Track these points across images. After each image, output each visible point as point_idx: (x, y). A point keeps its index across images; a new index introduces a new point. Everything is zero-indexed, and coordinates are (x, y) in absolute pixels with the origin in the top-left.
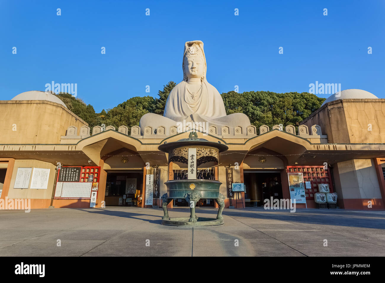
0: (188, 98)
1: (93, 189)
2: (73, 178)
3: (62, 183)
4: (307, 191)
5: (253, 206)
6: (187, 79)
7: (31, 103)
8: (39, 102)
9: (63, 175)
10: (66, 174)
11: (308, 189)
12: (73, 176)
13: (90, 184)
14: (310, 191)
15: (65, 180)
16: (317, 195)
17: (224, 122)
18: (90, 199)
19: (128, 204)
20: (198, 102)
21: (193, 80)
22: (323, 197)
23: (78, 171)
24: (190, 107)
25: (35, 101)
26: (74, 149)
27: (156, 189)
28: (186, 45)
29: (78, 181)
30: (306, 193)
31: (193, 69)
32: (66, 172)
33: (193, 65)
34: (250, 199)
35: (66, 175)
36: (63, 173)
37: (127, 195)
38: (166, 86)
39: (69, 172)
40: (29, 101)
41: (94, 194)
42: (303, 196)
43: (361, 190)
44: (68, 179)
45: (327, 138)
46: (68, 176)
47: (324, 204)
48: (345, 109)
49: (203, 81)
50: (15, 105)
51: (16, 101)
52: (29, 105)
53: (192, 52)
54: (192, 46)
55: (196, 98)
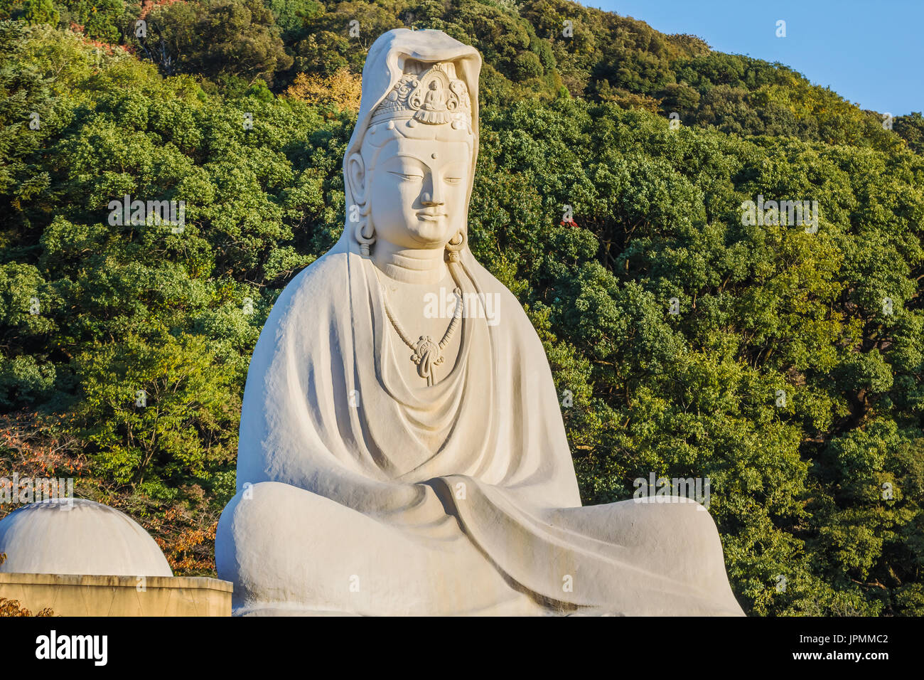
0: (399, 370)
6: (371, 242)
20: (447, 395)
24: (410, 419)
28: (393, 63)
33: (427, 188)
49: (455, 256)
50: (108, 592)
51: (110, 579)
52: (155, 593)
53: (424, 107)
54: (429, 77)
55: (439, 371)
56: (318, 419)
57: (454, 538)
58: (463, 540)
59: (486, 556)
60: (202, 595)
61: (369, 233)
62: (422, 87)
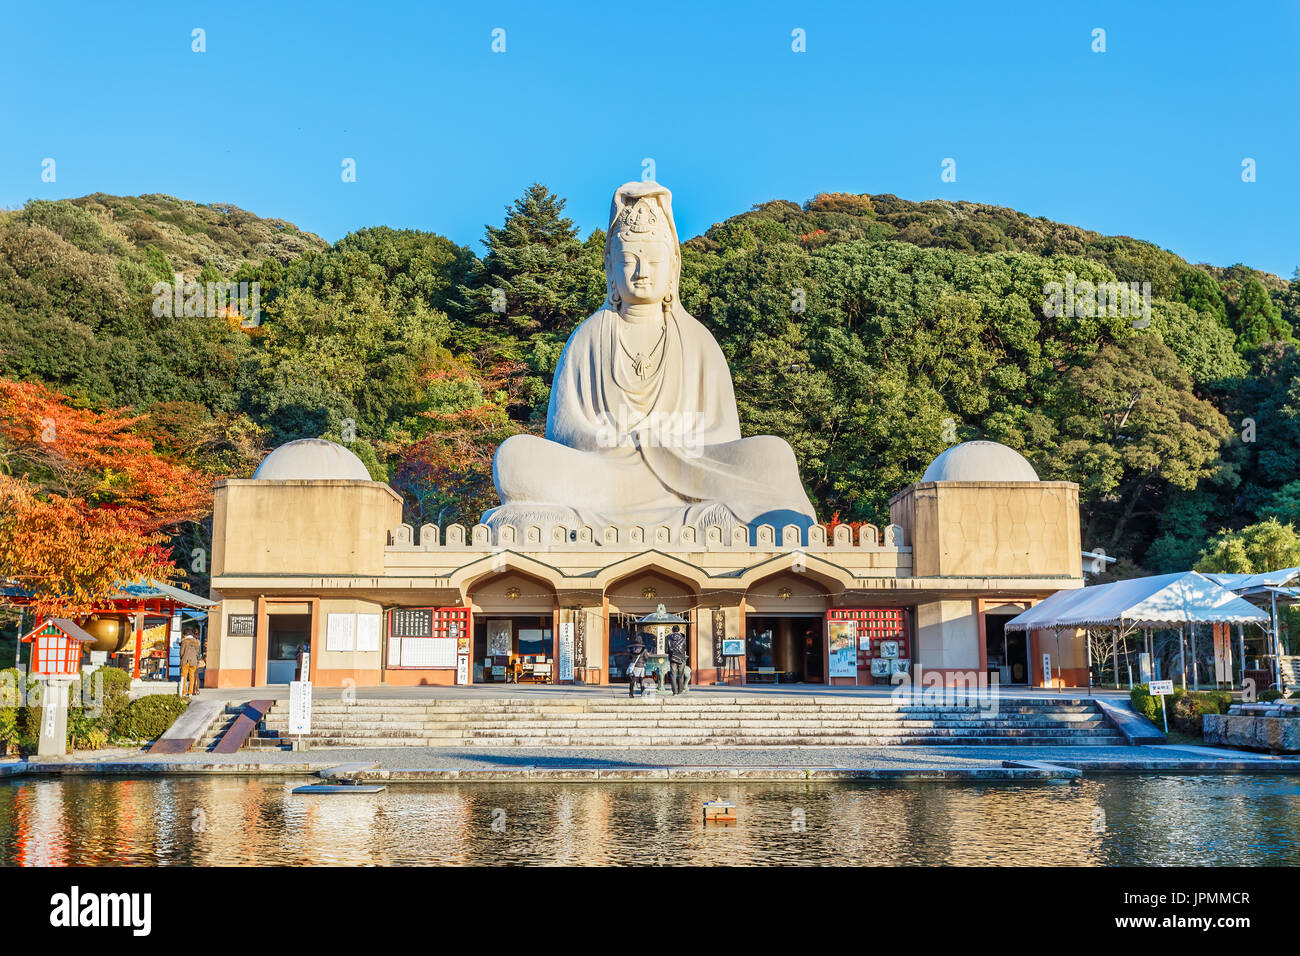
0: (625, 372)
1: (460, 652)
2: (419, 630)
3: (399, 639)
4: (860, 654)
5: (773, 683)
6: (618, 303)
7: (333, 486)
8: (346, 484)
9: (399, 627)
10: (405, 621)
11: (864, 651)
12: (419, 627)
13: (453, 642)
14: (868, 654)
15: (404, 633)
16: (875, 663)
17: (725, 461)
18: (456, 671)
19: (495, 678)
20: (653, 385)
21: (637, 309)
22: (884, 666)
23: (427, 616)
24: (630, 399)
25: (340, 481)
26: (445, 586)
27: (580, 651)
28: (618, 200)
29: (430, 635)
30: (858, 658)
31: (640, 281)
32: (405, 618)
33: (638, 269)
34: (773, 669)
35: (404, 624)
36: (399, 620)
37: (492, 658)
38: (515, 210)
39: (410, 617)
40: (327, 481)
41: (463, 659)
42: (852, 663)
43: (945, 654)
44: (410, 632)
45: (912, 553)
46: (410, 627)
47: (882, 678)
48: (940, 502)
49: (668, 308)
50: (301, 489)
51: (302, 481)
52: (329, 489)
53: (635, 224)
54: (637, 206)
55: (647, 372)
56: (582, 402)
57: (636, 464)
58: (643, 464)
59: (654, 473)
60: (358, 489)
61: (616, 298)
62: (634, 211)
